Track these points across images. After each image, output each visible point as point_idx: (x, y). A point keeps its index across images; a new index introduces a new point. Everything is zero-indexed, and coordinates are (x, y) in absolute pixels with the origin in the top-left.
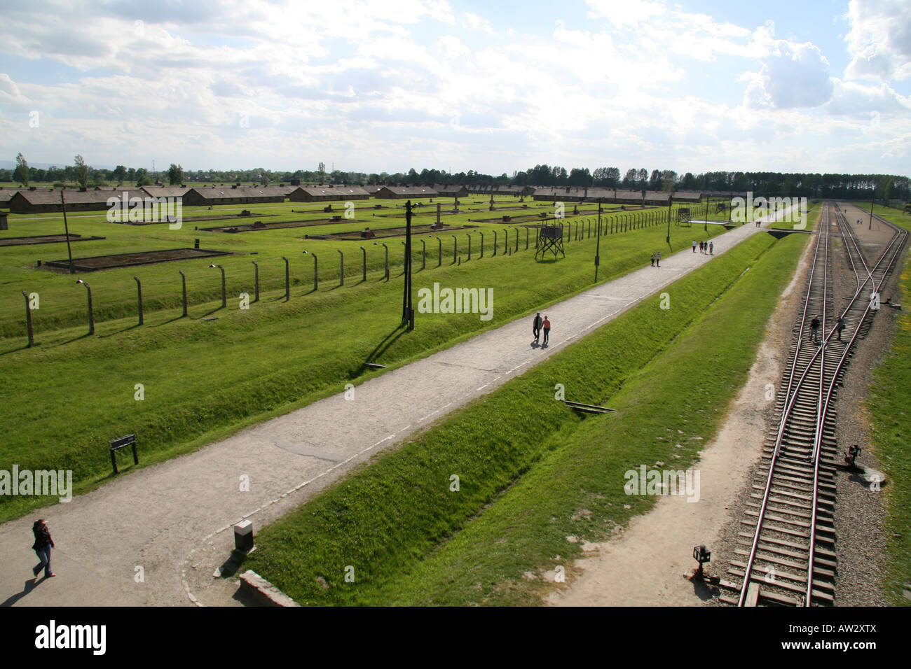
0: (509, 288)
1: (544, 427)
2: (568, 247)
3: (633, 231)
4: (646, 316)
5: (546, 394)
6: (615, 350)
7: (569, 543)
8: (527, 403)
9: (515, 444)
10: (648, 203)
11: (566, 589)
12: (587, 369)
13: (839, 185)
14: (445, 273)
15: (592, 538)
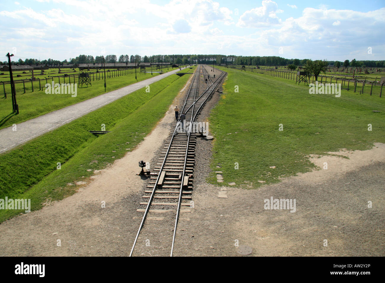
0: (66, 97)
1: (80, 140)
2: (93, 83)
3: (122, 76)
4: (125, 101)
5: (81, 129)
6: (111, 113)
7: (88, 172)
8: (72, 132)
9: (67, 147)
10: (128, 67)
11: (86, 186)
12: (99, 119)
13: (203, 59)
14: (35, 94)
15: (98, 169)
